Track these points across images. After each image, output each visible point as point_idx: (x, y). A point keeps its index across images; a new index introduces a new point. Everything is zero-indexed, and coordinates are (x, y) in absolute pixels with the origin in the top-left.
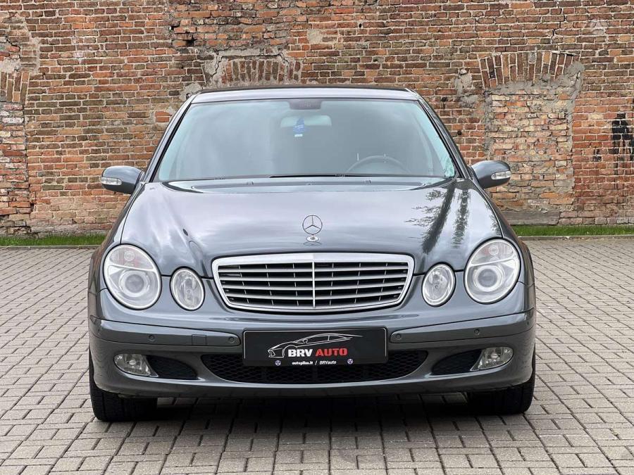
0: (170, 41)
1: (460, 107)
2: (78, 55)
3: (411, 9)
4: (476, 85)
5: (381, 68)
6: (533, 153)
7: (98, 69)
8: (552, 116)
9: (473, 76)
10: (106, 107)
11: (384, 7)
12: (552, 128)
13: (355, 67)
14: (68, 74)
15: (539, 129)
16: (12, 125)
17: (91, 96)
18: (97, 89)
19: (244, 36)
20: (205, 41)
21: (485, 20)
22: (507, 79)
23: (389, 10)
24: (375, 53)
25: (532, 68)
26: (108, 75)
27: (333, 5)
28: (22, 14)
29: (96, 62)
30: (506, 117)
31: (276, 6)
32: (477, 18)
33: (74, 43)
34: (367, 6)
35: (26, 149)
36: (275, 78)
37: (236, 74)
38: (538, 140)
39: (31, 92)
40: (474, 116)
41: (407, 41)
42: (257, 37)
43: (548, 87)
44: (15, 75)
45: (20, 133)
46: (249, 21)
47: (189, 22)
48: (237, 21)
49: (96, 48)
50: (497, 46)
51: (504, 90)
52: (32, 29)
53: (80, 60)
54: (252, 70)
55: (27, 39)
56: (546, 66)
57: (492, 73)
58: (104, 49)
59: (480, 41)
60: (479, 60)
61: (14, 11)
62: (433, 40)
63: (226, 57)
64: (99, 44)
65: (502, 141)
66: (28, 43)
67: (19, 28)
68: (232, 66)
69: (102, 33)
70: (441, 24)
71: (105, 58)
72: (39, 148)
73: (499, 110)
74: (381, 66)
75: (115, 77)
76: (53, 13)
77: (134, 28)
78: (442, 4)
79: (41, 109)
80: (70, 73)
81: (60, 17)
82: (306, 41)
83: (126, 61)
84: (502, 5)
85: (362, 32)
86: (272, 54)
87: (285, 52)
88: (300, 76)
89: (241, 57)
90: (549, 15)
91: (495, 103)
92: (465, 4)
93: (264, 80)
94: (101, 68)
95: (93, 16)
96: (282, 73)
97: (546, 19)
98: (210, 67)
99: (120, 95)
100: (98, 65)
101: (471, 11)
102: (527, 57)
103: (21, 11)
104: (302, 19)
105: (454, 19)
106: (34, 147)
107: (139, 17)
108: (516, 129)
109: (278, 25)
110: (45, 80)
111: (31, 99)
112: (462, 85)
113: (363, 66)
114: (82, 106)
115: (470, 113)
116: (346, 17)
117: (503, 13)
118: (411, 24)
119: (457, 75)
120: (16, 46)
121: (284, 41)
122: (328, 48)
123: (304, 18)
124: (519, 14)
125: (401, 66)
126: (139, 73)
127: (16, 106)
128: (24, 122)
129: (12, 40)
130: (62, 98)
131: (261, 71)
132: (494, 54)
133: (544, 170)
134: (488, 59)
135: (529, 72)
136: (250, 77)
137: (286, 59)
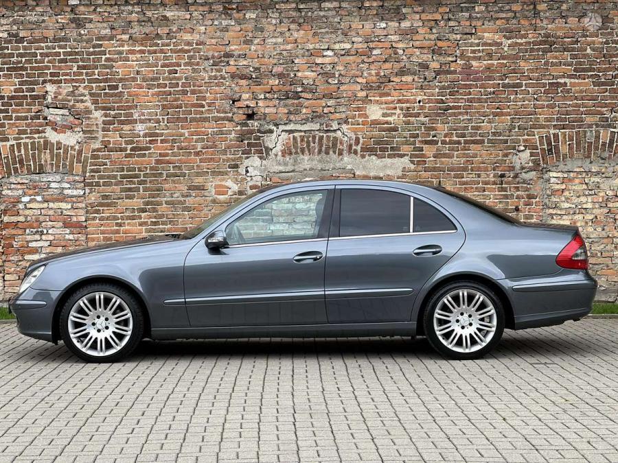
0: (230, 115)
1: (518, 183)
2: (140, 128)
3: (470, 86)
4: (534, 162)
5: (440, 144)
6: (590, 229)
7: (159, 141)
8: (610, 193)
9: (530, 153)
10: (165, 179)
11: (443, 83)
12: (610, 205)
13: (414, 143)
14: (129, 147)
15: (597, 206)
16: (72, 196)
17: (152, 169)
18: (158, 162)
19: (304, 111)
20: (265, 114)
21: (543, 98)
22: (565, 157)
23: (448, 87)
24: (434, 129)
25: (590, 146)
26: (169, 148)
27: (393, 81)
28: (85, 88)
29: (157, 135)
30: (565, 194)
31: (336, 82)
32: (536, 96)
33: (136, 116)
34: (426, 83)
35: (86, 221)
36: (335, 152)
37: (296, 147)
38: (596, 217)
39: (92, 164)
40: (531, 192)
41: (466, 117)
42: (317, 112)
43: (606, 165)
44: (77, 147)
45: (80, 205)
46: (309, 96)
47: (250, 96)
48: (297, 96)
49: (158, 122)
50: (555, 123)
51: (562, 167)
52: (95, 102)
53: (142, 133)
54: (312, 144)
55: (90, 112)
56: (604, 144)
57: (550, 150)
58: (166, 122)
59: (539, 118)
60: (537, 137)
61: (77, 84)
62: (491, 117)
63: (286, 131)
64: (161, 117)
65: (560, 217)
66: (91, 116)
67: (82, 101)
68: (292, 139)
69: (164, 107)
70: (500, 102)
71: (166, 132)
72: (99, 220)
73: (557, 187)
74: (440, 142)
75: (176, 150)
76: (116, 87)
77: (195, 102)
78: (501, 82)
79: (101, 181)
80: (131, 146)
81: (124, 90)
82: (366, 116)
83: (186, 135)
84: (560, 83)
85: (422, 108)
86: (332, 129)
87: (344, 127)
88: (359, 151)
89: (301, 131)
90: (607, 94)
91: (553, 180)
92: (524, 82)
93: (323, 154)
94: (162, 141)
95: (156, 90)
96: (341, 147)
97: (605, 98)
98: (269, 141)
99: (180, 168)
100: (159, 138)
101: (530, 89)
102: (585, 135)
103: (85, 85)
104: (362, 94)
105: (512, 97)
106: (94, 219)
107: (200, 92)
108: (574, 206)
109: (338, 100)
110: (107, 153)
111: (92, 171)
112: (519, 161)
113: (421, 142)
114: (142, 178)
115: (527, 190)
116: (405, 93)
117: (561, 91)
118: (470, 101)
119: (515, 151)
120: (79, 119)
121: (343, 116)
122: (387, 123)
123: (363, 94)
124: (577, 92)
125: (459, 143)
126: (199, 147)
127: (77, 178)
128: (84, 193)
129: (75, 113)
130: (123, 170)
131: (321, 145)
132: (552, 131)
133: (602, 246)
134: (546, 136)
135: (588, 150)
136: (309, 151)
137: (346, 133)
